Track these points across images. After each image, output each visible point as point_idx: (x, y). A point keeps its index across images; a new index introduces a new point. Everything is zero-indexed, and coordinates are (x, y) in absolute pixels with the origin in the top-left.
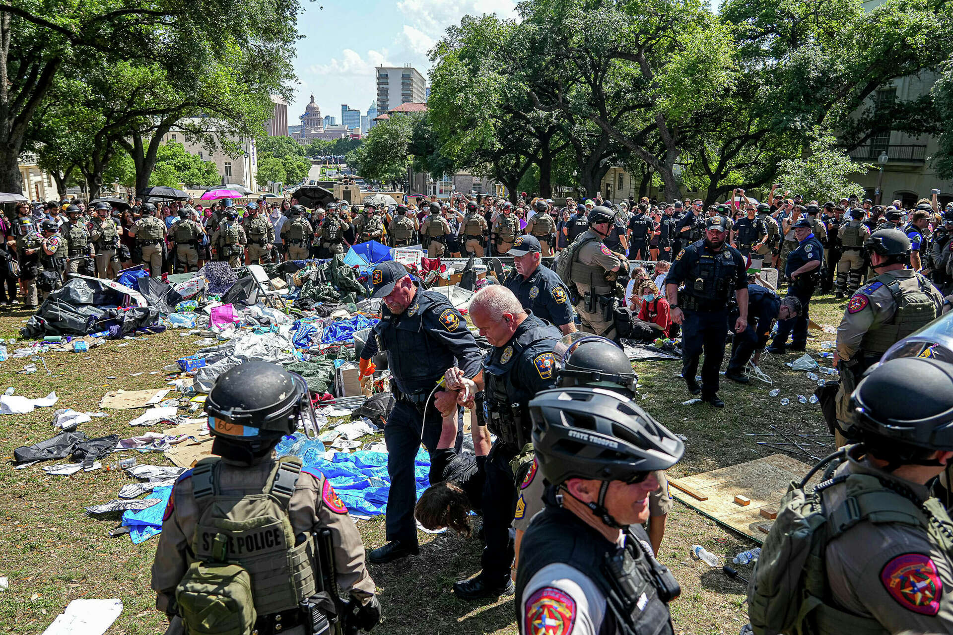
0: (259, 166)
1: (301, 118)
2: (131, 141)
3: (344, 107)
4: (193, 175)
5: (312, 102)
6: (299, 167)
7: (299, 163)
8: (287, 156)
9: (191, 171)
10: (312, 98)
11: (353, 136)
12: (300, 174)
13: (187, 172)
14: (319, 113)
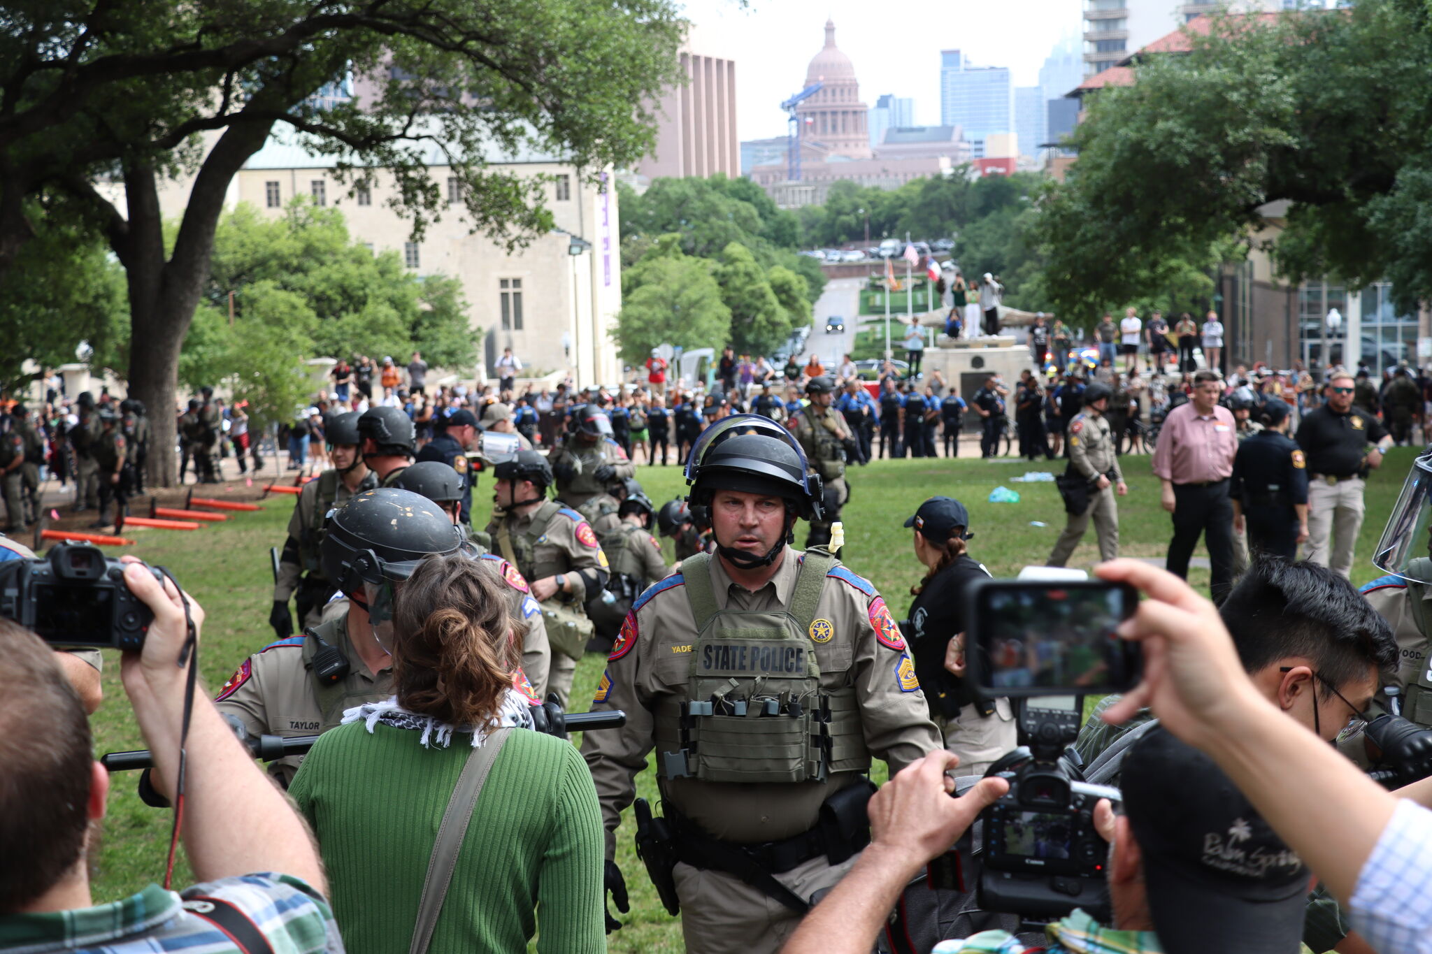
0: (626, 291)
1: (789, 105)
2: (114, 193)
3: (951, 57)
4: (374, 327)
5: (829, 44)
6: (782, 289)
7: (781, 273)
8: (734, 249)
9: (370, 308)
10: (830, 29)
11: (985, 163)
12: (783, 315)
13: (349, 318)
14: (853, 88)
